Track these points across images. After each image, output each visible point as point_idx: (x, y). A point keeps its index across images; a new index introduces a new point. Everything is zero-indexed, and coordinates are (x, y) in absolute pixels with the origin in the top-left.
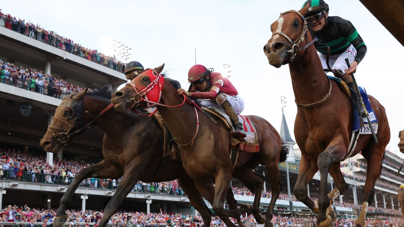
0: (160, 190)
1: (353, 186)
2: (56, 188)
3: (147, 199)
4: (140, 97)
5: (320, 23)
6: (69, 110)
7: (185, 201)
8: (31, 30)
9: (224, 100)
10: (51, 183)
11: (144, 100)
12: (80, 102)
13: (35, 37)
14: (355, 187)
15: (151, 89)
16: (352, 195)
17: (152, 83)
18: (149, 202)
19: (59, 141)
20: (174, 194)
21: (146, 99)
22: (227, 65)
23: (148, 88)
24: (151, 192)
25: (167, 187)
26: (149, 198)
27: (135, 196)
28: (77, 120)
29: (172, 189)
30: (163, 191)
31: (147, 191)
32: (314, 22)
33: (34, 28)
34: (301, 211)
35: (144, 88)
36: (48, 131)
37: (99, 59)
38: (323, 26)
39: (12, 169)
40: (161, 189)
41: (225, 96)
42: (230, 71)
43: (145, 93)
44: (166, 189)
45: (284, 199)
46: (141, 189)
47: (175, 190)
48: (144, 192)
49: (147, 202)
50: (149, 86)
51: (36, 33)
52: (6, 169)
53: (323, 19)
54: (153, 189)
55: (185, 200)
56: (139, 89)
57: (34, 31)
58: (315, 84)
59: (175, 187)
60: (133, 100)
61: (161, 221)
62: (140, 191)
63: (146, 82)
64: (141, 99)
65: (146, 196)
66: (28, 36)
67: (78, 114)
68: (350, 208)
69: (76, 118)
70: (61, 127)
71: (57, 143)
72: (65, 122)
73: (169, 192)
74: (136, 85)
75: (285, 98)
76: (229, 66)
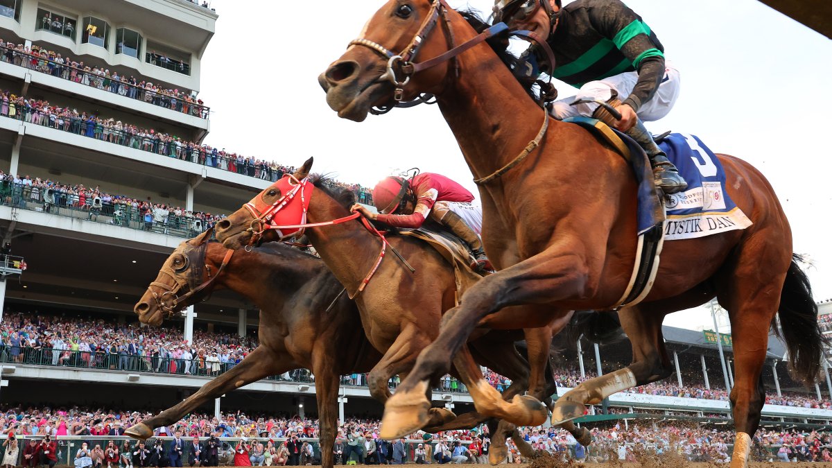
2: (296, 386)
4: (262, 224)
6: (180, 257)
8: (262, 169)
9: (443, 212)
10: (289, 381)
11: (271, 227)
12: (200, 248)
13: (269, 178)
15: (280, 207)
17: (284, 197)
19: (162, 307)
21: (274, 225)
23: (276, 206)
24: (452, 390)
28: (191, 274)
31: (445, 388)
33: (266, 167)
35: (269, 207)
36: (148, 291)
37: (363, 197)
39: (233, 362)
41: (446, 205)
43: (270, 216)
45: (719, 399)
48: (440, 390)
50: (276, 203)
51: (270, 172)
52: (226, 362)
56: (260, 210)
57: (267, 170)
58: (498, 133)
60: (251, 232)
63: (273, 198)
64: (266, 226)
66: (260, 178)
67: (193, 265)
69: (189, 270)
70: (167, 284)
71: (158, 308)
72: (173, 277)
74: (256, 205)
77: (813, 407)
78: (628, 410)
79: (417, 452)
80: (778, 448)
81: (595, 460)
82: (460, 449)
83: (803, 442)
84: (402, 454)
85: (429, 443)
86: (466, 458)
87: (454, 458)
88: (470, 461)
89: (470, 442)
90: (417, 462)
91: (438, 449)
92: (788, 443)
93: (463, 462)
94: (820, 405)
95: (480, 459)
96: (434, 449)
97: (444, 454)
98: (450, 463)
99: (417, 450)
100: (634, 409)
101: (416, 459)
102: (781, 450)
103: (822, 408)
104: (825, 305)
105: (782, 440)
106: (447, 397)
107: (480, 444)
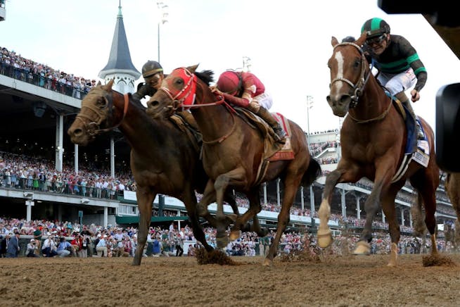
0: (48, 187)
1: (342, 190)
3: (27, 200)
5: (381, 47)
7: (89, 204)
14: (344, 192)
16: (340, 203)
18: (30, 204)
20: (70, 193)
22: (162, 3)
24: (33, 188)
25: (61, 182)
26: (30, 198)
27: (8, 194)
28: (109, 112)
29: (67, 185)
30: (53, 187)
31: (27, 186)
32: (375, 45)
34: (265, 223)
35: (178, 92)
38: (384, 49)
40: (50, 185)
42: (167, 14)
44: (58, 186)
46: (17, 183)
47: (73, 187)
48: (22, 188)
49: (27, 203)
50: (183, 90)
53: (385, 42)
54: (37, 185)
55: (88, 202)
56: (174, 93)
59: (73, 183)
60: (170, 108)
61: (30, 231)
62: (16, 186)
63: (180, 85)
65: (26, 194)
68: (335, 221)
69: (108, 109)
71: (86, 134)
72: (97, 112)
73: (63, 189)
74: (170, 90)
75: (249, 59)
76: (166, 6)
77: (299, 214)
78: (176, 212)
79: (29, 246)
80: (284, 246)
81: (167, 254)
82: (64, 245)
83: (299, 242)
84: (17, 248)
85: (39, 239)
86: (69, 252)
87: (59, 252)
88: (71, 255)
89: (72, 238)
90: (28, 256)
91: (46, 243)
92: (291, 242)
93: (67, 256)
94: (304, 213)
95: (80, 253)
96: (43, 243)
97: (52, 249)
98: (55, 257)
99: (29, 244)
100: (181, 212)
101: (27, 253)
102: (287, 247)
103: (304, 215)
104: (314, 136)
105: (287, 240)
106: (29, 195)
107: (81, 241)
